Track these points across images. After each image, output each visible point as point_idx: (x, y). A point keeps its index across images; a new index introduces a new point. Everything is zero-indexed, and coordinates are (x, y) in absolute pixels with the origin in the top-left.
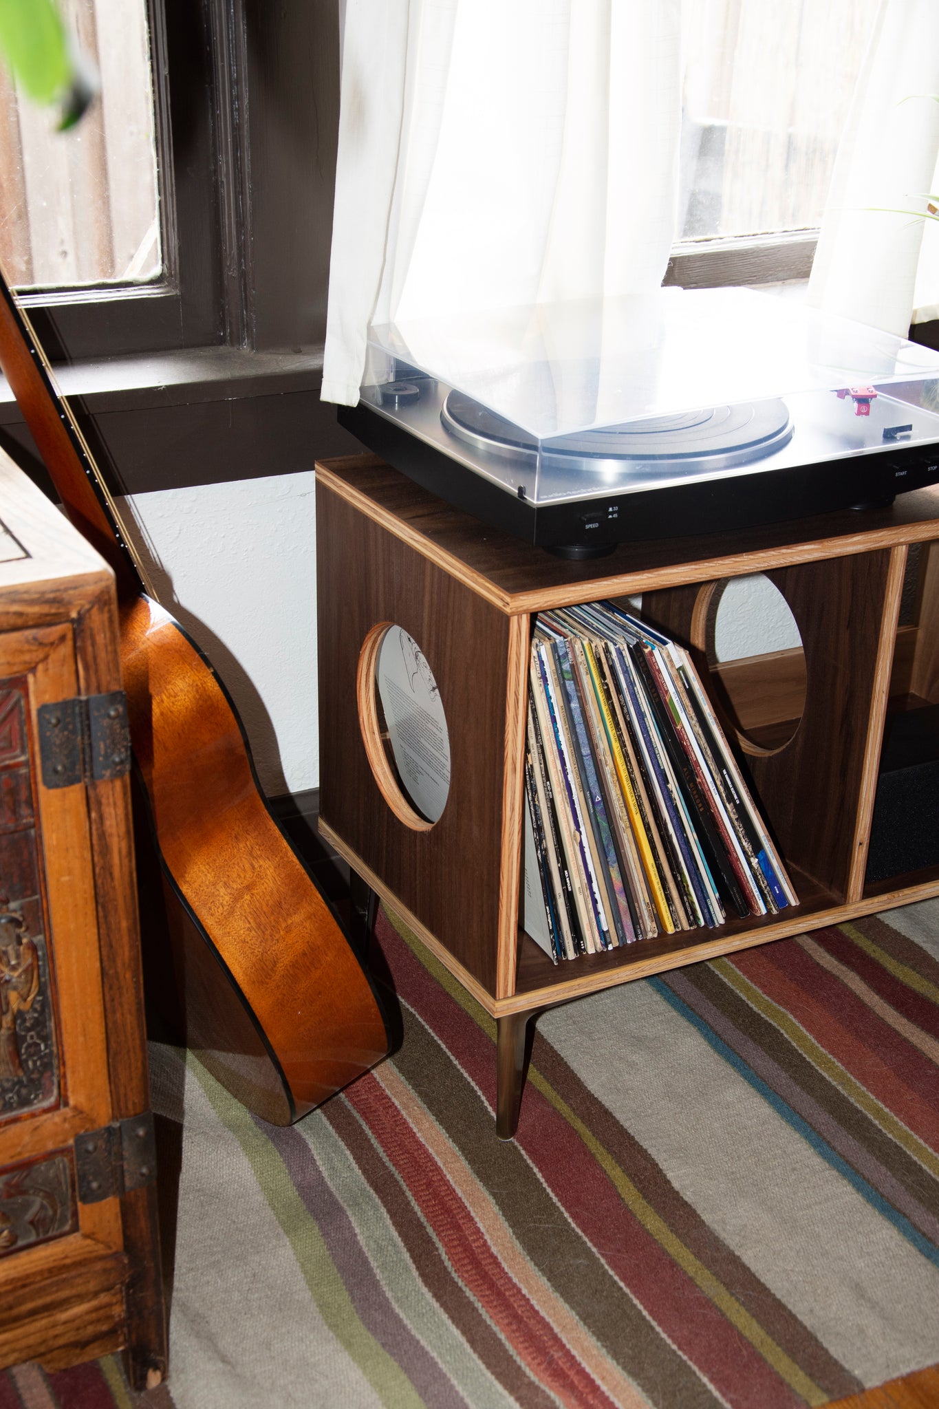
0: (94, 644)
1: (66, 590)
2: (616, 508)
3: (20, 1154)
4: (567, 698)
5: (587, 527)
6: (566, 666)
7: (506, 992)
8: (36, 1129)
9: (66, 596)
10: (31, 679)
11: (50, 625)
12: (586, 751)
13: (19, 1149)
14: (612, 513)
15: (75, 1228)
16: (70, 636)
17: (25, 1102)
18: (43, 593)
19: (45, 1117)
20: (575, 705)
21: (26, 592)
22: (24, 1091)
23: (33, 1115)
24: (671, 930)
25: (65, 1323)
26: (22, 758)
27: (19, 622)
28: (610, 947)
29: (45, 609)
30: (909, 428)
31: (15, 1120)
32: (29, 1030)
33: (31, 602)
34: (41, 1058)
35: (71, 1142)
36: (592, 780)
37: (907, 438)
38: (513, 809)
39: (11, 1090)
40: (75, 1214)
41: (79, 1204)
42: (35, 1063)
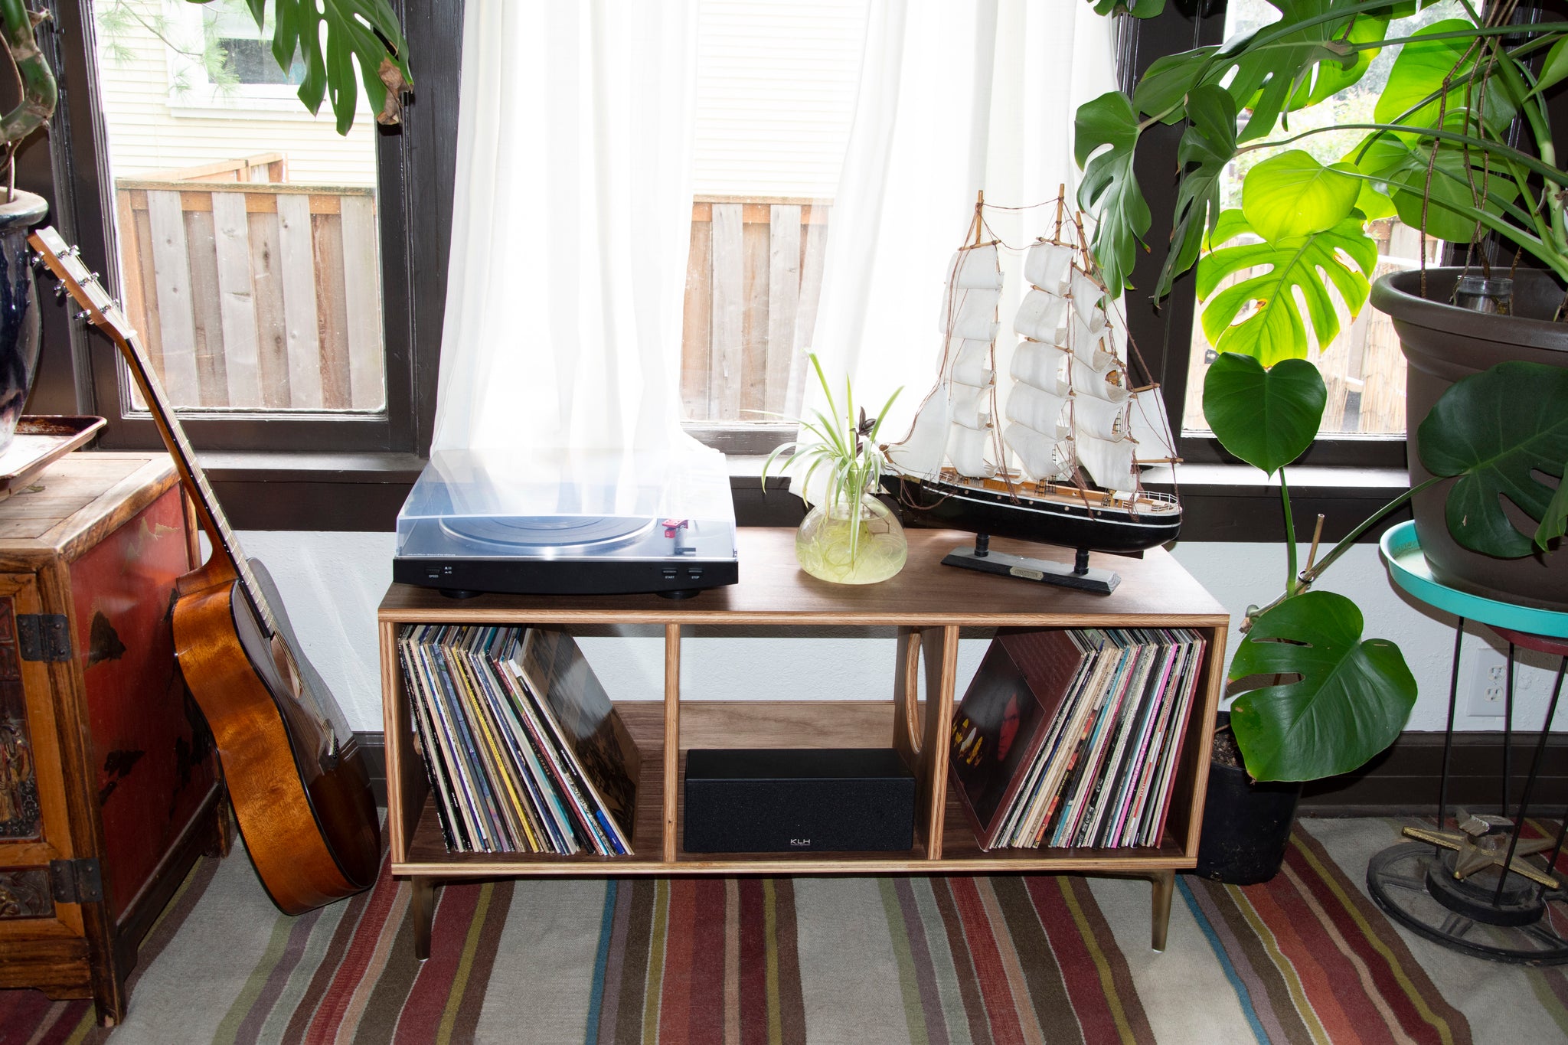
0: (46, 587)
1: (29, 556)
2: (450, 568)
3: (18, 862)
4: (444, 683)
5: (430, 576)
6: (441, 661)
7: (398, 859)
8: (27, 850)
9: (29, 559)
10: (13, 600)
11: (22, 573)
12: (461, 718)
13: (17, 859)
14: (448, 570)
15: (53, 916)
16: (34, 580)
17: (23, 834)
18: (17, 556)
19: (32, 845)
20: (450, 687)
21: (8, 554)
22: (24, 827)
23: (25, 842)
24: (535, 850)
25: (57, 971)
26: (11, 641)
27: (5, 568)
28: (489, 851)
29: (18, 564)
30: (694, 550)
31: (15, 842)
32: (28, 794)
33: (11, 560)
34: (34, 811)
35: (48, 863)
36: (467, 737)
37: (694, 555)
38: (392, 743)
39: (16, 825)
40: (53, 907)
41: (55, 902)
42: (31, 813)
